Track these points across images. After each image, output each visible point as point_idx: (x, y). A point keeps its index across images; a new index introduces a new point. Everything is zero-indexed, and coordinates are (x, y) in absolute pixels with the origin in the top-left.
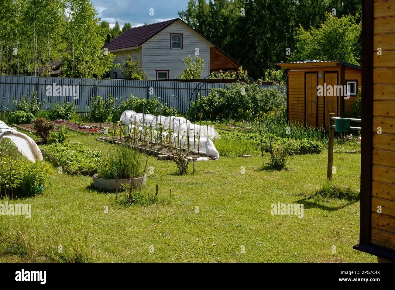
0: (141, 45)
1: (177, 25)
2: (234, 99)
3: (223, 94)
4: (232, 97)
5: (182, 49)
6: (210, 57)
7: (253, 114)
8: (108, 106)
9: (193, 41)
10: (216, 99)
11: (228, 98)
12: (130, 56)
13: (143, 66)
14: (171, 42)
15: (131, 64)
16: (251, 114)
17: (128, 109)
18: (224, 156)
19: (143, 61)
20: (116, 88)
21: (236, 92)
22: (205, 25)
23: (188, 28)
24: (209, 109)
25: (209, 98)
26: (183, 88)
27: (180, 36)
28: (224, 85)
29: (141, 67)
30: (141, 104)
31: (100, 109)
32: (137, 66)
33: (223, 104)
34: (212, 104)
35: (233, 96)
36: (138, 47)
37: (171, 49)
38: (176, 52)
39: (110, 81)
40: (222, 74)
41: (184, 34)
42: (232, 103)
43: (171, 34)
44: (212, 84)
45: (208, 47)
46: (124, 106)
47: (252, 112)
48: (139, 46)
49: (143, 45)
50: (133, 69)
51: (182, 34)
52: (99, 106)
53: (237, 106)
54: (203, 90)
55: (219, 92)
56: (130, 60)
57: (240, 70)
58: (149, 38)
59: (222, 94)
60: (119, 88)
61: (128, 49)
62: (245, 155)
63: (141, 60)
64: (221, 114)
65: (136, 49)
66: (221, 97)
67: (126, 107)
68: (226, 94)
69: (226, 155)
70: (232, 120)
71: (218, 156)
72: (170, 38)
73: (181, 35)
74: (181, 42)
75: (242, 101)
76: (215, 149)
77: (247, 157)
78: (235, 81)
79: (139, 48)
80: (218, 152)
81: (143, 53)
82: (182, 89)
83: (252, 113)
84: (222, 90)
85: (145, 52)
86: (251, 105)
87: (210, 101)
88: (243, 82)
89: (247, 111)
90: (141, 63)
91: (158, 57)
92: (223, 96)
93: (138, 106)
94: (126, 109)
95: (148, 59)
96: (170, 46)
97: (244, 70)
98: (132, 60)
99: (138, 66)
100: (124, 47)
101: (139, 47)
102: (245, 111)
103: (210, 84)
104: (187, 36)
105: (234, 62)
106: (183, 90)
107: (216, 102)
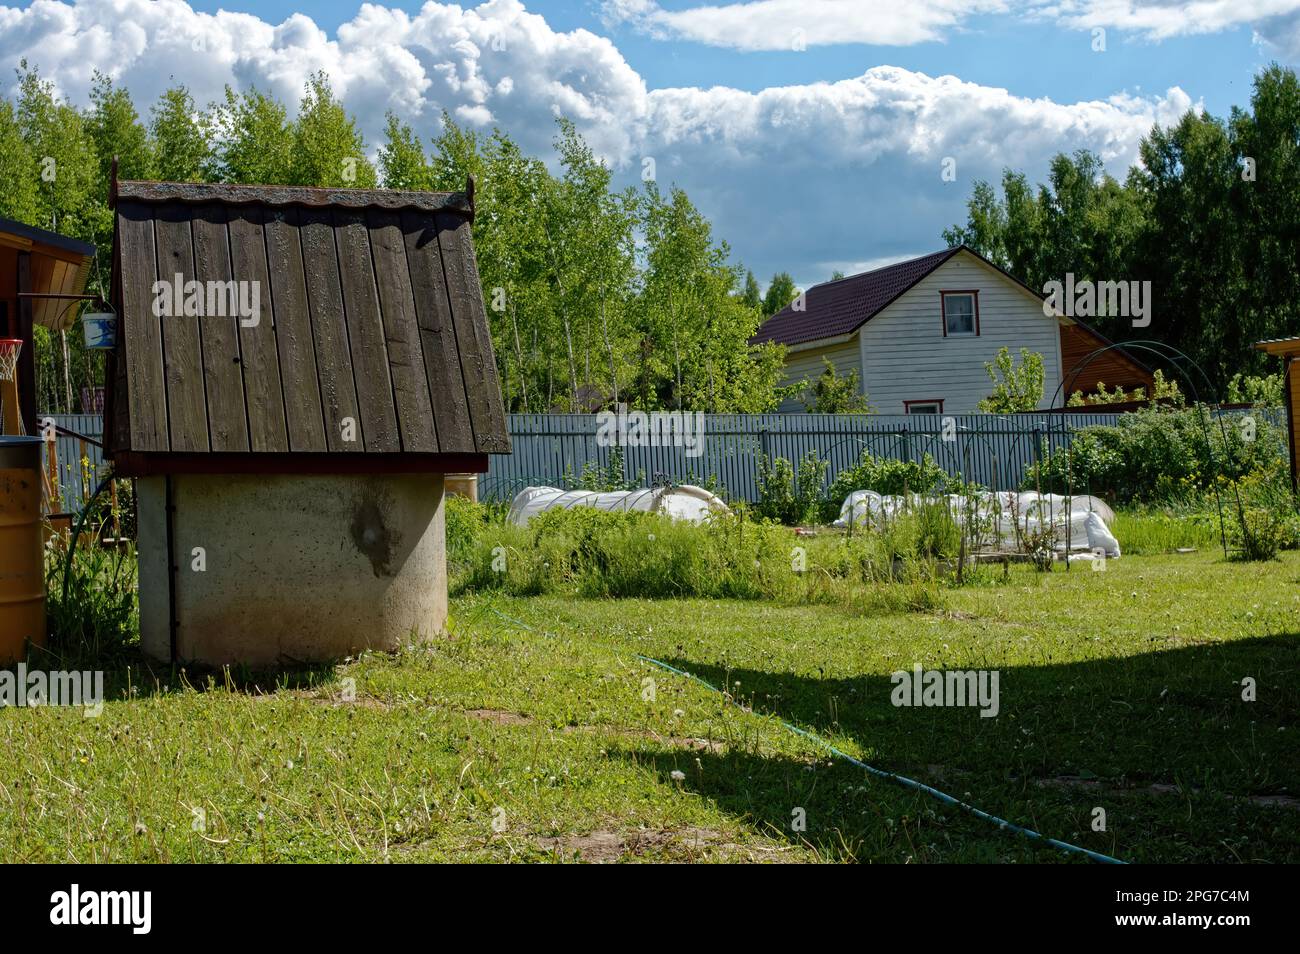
0: (857, 331)
1: (958, 265)
2: (1143, 452)
3: (1113, 442)
4: (1138, 447)
5: (978, 334)
6: (1063, 356)
7: (1198, 486)
8: (805, 482)
9: (1009, 311)
10: (1095, 455)
11: (1126, 452)
12: (828, 362)
13: (866, 389)
14: (944, 316)
15: (833, 384)
16: (1195, 487)
17: (857, 489)
18: (1133, 553)
19: (867, 377)
20: (822, 436)
21: (1150, 432)
22: (1032, 267)
23: (992, 274)
24: (1077, 483)
25: (1077, 453)
26: (1000, 429)
27: (970, 297)
28: (1113, 418)
29: (861, 392)
30: (894, 475)
31: (784, 492)
32: (850, 388)
33: (1115, 468)
34: (1082, 470)
35: (1141, 444)
36: (848, 337)
37: (945, 335)
38: (961, 345)
39: (826, 418)
40: (1104, 394)
41: (981, 290)
42: (1139, 464)
43: (943, 293)
44: (1079, 418)
45: (1054, 326)
46: (846, 483)
47: (1195, 482)
48: (851, 332)
49: (864, 331)
50: (838, 398)
51: (976, 292)
52: (782, 484)
53: (1154, 471)
54: (1056, 436)
55: (1101, 436)
56: (828, 373)
57: (1155, 380)
58: (880, 310)
59: (1109, 441)
60: (827, 436)
61: (821, 343)
62: (1182, 550)
63: (860, 373)
64: (1111, 494)
65: (843, 343)
66: (1108, 448)
67: (852, 484)
68: (1121, 441)
69: (1137, 553)
70: (1142, 505)
71: (1118, 550)
72: (940, 306)
73: (973, 295)
74: (974, 314)
75: (1167, 457)
76: (1110, 536)
77: (1188, 552)
78: (1145, 404)
79: (852, 338)
80: (1116, 541)
81: (863, 351)
82: (998, 433)
83: (1196, 484)
84: (1109, 429)
85: (870, 349)
86: (1193, 463)
87: (1078, 460)
88: (1166, 405)
89: (1183, 479)
90: (860, 382)
91: (909, 361)
92: (1114, 447)
93: (886, 479)
94: (854, 487)
95: (879, 369)
96: (942, 328)
97: (1168, 379)
98: (834, 373)
99: (852, 391)
100: (808, 338)
101: (854, 334)
102: (1176, 481)
103: (1074, 418)
104: (991, 298)
105: (1136, 365)
106: (1001, 436)
107: (1095, 462)
